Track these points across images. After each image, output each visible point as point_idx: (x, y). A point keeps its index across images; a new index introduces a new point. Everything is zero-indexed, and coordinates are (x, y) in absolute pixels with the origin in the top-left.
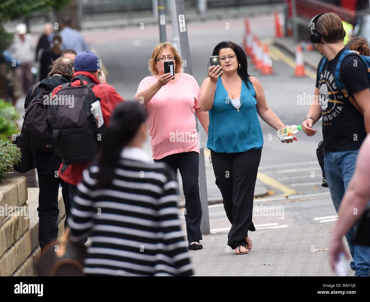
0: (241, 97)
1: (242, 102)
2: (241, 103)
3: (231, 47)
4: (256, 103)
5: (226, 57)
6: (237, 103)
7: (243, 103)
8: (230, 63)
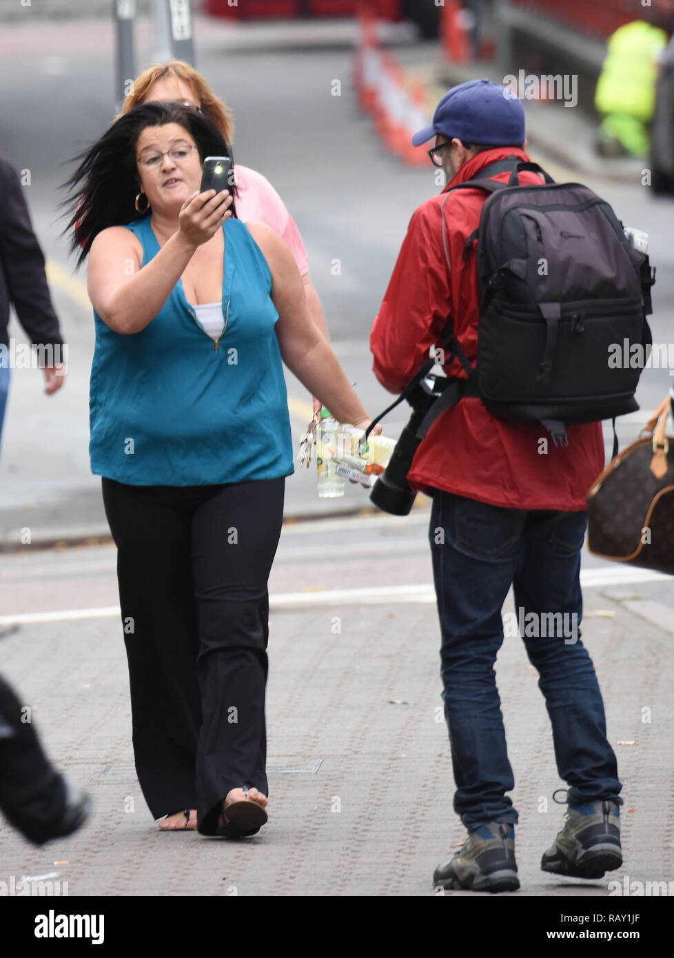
0: (225, 298)
1: (229, 316)
2: (225, 318)
3: (178, 121)
4: (276, 318)
5: (162, 155)
6: (211, 319)
7: (232, 319)
8: (177, 174)
